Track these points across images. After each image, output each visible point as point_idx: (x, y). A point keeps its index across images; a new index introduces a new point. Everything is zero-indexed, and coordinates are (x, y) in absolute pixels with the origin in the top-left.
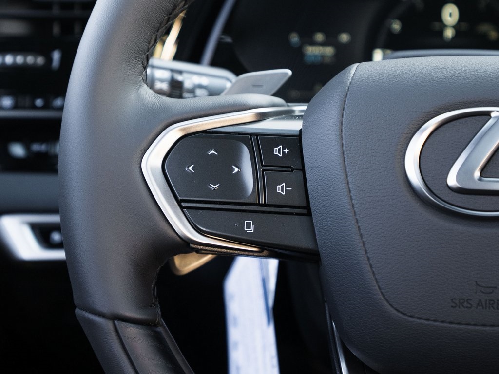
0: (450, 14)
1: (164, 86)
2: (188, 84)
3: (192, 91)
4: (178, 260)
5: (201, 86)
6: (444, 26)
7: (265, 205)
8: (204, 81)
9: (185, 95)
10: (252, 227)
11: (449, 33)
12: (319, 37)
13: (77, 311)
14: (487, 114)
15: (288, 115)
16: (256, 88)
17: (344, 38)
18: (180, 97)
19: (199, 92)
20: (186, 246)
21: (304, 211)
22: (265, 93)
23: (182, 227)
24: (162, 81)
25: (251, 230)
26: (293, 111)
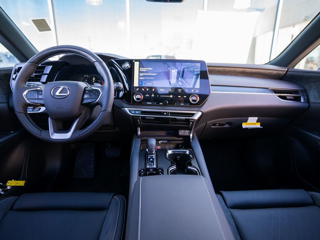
0: (94, 79)
7: (38, 99)
13: (15, 112)
14: (61, 87)
21: (43, 99)
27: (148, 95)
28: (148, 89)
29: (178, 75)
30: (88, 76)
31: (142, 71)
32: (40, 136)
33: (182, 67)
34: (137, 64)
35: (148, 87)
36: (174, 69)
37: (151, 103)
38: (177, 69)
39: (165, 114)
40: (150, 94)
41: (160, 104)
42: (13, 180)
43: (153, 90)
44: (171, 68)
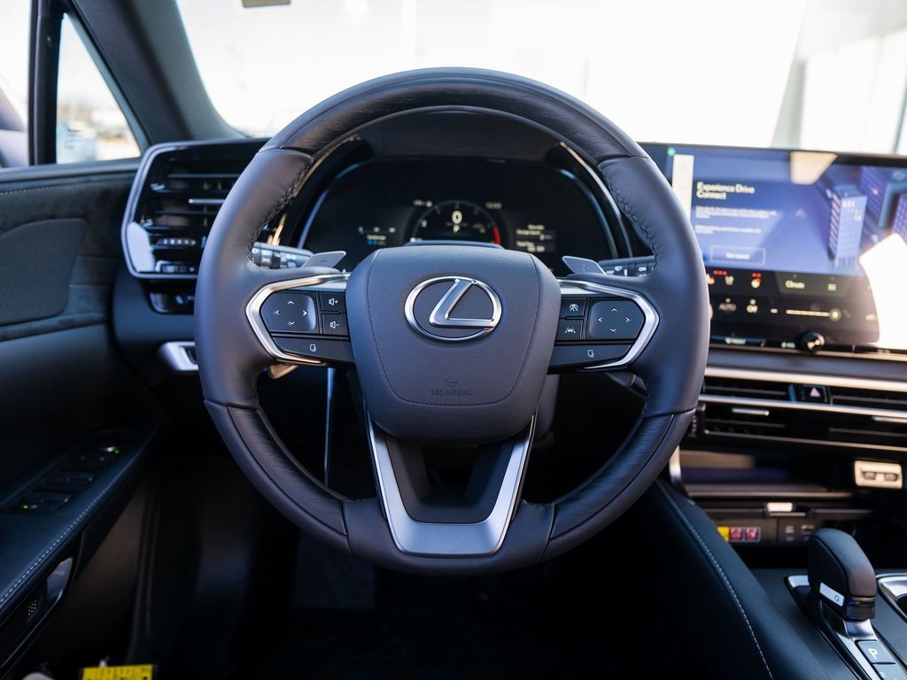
0: (457, 217)
1: (268, 261)
2: (283, 260)
3: (286, 264)
4: (273, 369)
5: (291, 261)
6: (453, 224)
7: (323, 335)
8: (294, 257)
9: (281, 266)
10: (315, 348)
11: (456, 229)
12: (377, 230)
13: (205, 401)
14: (453, 280)
15: (341, 279)
16: (323, 263)
17: (392, 230)
18: (279, 268)
19: (290, 264)
20: (275, 361)
21: (347, 338)
22: (329, 266)
23: (271, 348)
24: (266, 257)
25: (315, 350)
26: (344, 277)
27: (732, 307)
28: (730, 280)
29: (870, 222)
30: (429, 204)
31: (707, 196)
32: (345, 540)
33: (890, 189)
34: (683, 167)
35: (731, 271)
36: (850, 196)
37: (742, 341)
38: (863, 193)
39: (815, 393)
40: (742, 303)
41: (784, 345)
42: (103, 664)
43: (756, 284)
44: (838, 188)
